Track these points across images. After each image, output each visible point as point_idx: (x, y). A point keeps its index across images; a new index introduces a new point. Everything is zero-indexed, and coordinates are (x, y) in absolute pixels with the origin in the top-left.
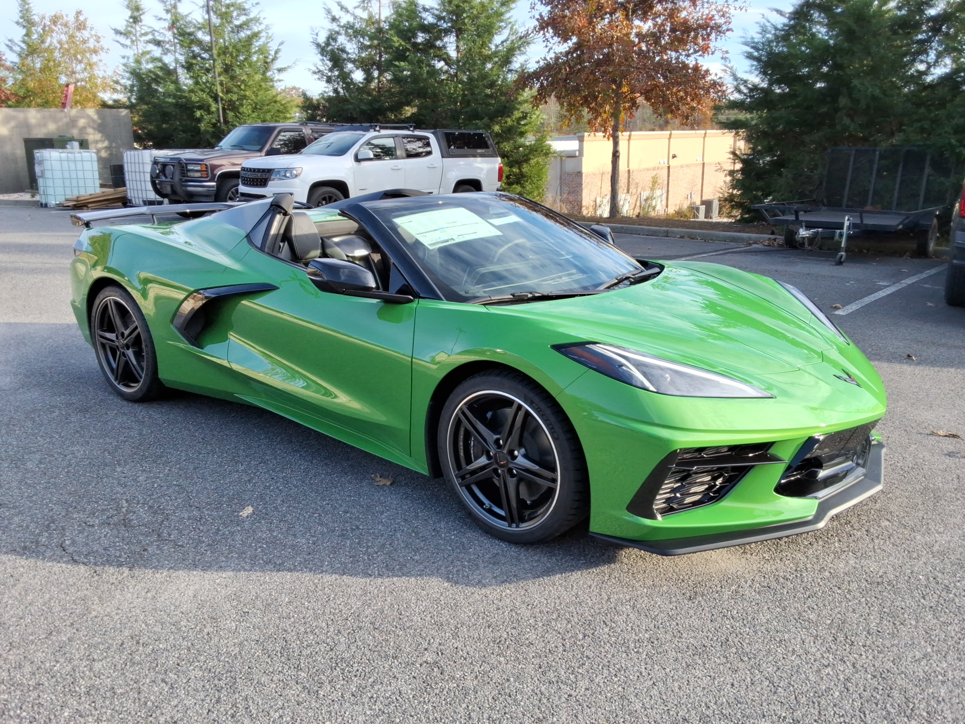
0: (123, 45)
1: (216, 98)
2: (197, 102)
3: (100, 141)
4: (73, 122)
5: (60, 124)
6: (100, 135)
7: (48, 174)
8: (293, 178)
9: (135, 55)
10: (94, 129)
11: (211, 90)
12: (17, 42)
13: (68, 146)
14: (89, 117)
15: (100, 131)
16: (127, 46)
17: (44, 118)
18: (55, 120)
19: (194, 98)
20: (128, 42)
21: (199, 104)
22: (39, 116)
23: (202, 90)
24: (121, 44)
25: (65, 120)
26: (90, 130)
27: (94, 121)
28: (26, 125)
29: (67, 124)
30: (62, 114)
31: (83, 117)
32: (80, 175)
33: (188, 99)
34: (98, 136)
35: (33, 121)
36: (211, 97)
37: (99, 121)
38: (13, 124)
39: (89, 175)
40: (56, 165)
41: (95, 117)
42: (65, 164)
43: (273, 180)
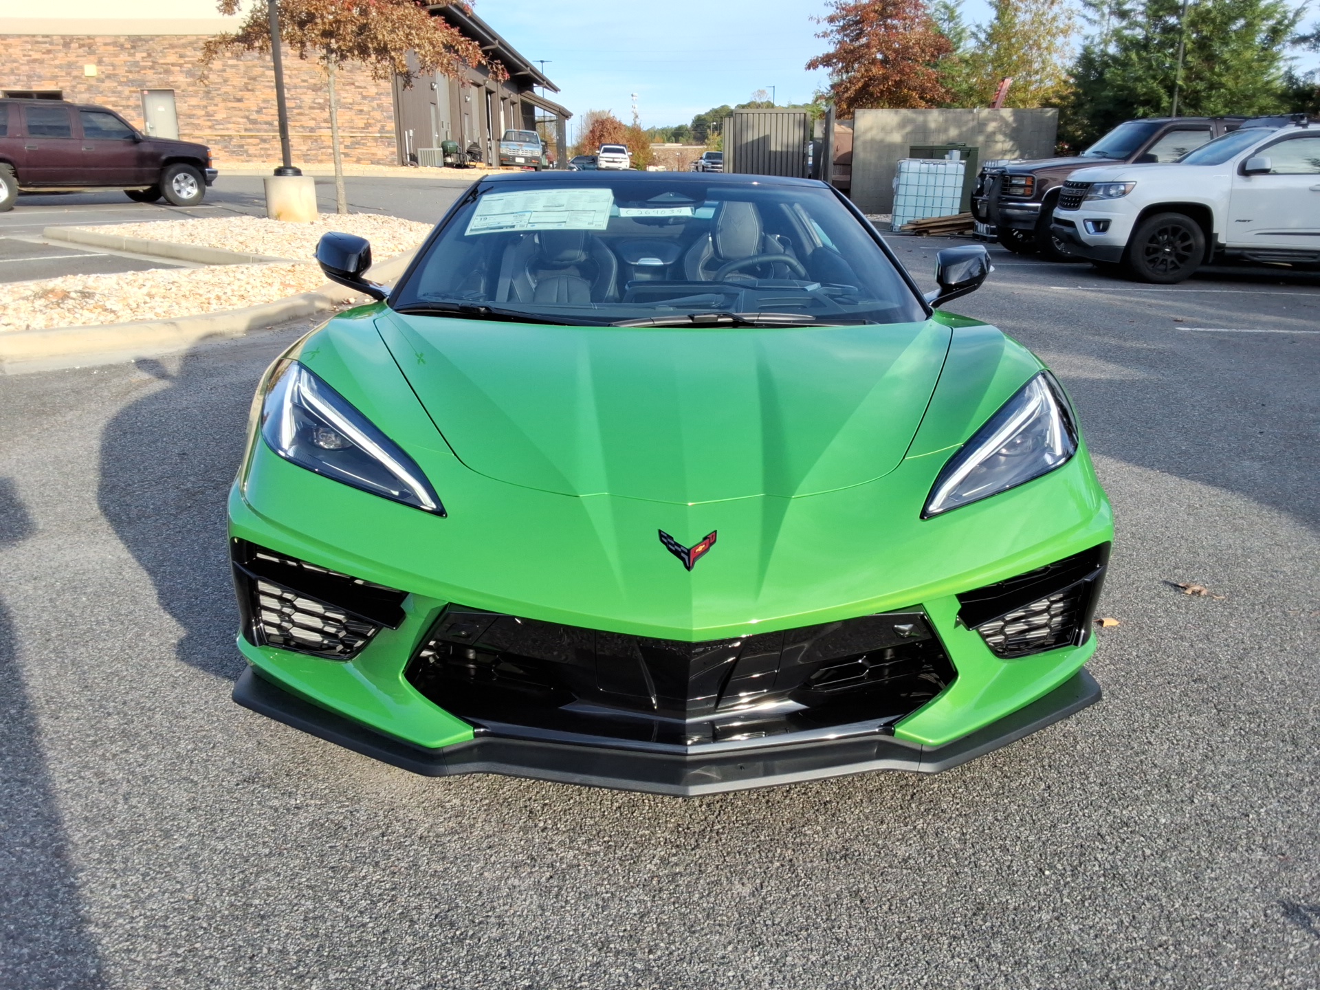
0: (1089, 20)
1: (1171, 89)
2: (1145, 94)
3: (1010, 151)
4: (981, 125)
5: (964, 129)
6: (1011, 143)
7: (902, 190)
8: (1119, 197)
9: (1101, 33)
10: (1005, 135)
11: (1166, 77)
12: (984, 27)
13: (947, 156)
14: (1002, 119)
15: (1012, 138)
16: (1095, 22)
17: (946, 121)
18: (958, 123)
19: (1140, 88)
20: (1096, 17)
21: (1146, 97)
22: (941, 119)
23: (1154, 77)
24: (1088, 20)
25: (971, 124)
26: (1000, 137)
27: (1007, 124)
28: (924, 130)
29: (973, 129)
30: (970, 117)
31: (994, 120)
32: (939, 192)
33: (1132, 91)
34: (1008, 145)
35: (932, 125)
36: (1166, 87)
37: (1014, 125)
38: (908, 129)
39: (949, 192)
40: (913, 179)
41: (1011, 119)
42: (924, 177)
43: (1091, 199)
